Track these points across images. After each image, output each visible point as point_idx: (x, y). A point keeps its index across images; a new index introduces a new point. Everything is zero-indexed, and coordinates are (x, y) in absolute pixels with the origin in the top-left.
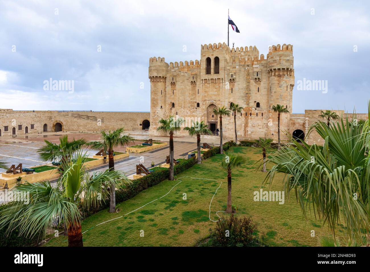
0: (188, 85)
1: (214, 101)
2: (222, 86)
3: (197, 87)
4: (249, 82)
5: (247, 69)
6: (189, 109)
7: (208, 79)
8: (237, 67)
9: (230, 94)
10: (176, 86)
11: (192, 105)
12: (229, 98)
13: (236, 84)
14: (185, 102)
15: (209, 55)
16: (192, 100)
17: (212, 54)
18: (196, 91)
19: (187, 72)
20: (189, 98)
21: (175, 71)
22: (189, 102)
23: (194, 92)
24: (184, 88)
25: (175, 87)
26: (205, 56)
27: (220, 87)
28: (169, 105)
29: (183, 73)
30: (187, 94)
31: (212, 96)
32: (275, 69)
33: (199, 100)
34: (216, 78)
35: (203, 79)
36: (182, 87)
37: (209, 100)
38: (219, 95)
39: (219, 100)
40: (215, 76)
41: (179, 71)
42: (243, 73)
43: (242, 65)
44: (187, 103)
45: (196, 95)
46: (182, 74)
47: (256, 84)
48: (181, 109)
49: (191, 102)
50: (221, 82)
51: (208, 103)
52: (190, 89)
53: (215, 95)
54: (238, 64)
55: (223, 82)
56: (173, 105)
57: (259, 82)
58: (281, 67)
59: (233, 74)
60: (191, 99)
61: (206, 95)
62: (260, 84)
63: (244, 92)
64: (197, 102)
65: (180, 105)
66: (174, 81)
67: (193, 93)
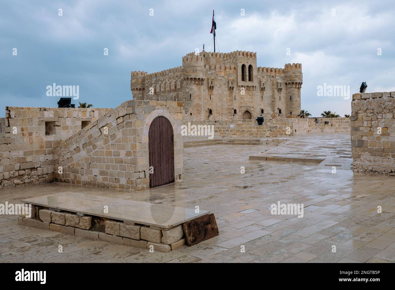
0: (225, 90)
1: (249, 108)
2: (255, 94)
3: (233, 93)
4: (274, 92)
5: (272, 79)
6: (227, 116)
7: (244, 86)
8: (265, 77)
9: (261, 101)
10: (214, 91)
11: (230, 111)
12: (261, 105)
13: (265, 92)
14: (222, 109)
15: (245, 62)
16: (229, 107)
17: (247, 61)
18: (233, 97)
19: (224, 77)
20: (227, 104)
21: (212, 74)
22: (227, 109)
23: (232, 98)
24: (221, 93)
25: (212, 92)
26: (241, 62)
27: (253, 94)
28: (206, 112)
29: (220, 77)
30: (225, 99)
31: (247, 103)
33: (236, 106)
35: (240, 86)
36: (219, 92)
37: (244, 107)
38: (252, 102)
39: (253, 107)
40: (250, 84)
41: (216, 75)
42: (270, 83)
43: (268, 76)
44: (225, 110)
45: (233, 101)
46: (219, 78)
47: (278, 94)
48: (219, 116)
49: (229, 108)
50: (254, 89)
51: (244, 109)
52: (227, 95)
53: (250, 102)
54: (265, 74)
55: (256, 89)
56: (210, 112)
57: (280, 92)
58: (299, 81)
59: (264, 83)
60: (229, 105)
61: (242, 101)
62: (281, 93)
63: (271, 100)
64: (235, 109)
65: (218, 112)
66: (213, 85)
67: (231, 99)
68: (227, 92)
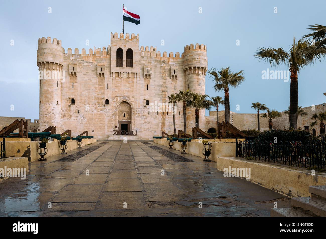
0: (93, 78)
1: (127, 98)
2: (136, 82)
3: (105, 81)
4: (165, 80)
5: (163, 65)
6: (95, 106)
7: (119, 72)
8: (153, 62)
9: (145, 91)
10: (77, 78)
11: (100, 101)
12: (145, 95)
13: (151, 80)
14: (89, 98)
15: (121, 45)
16: (99, 96)
17: (125, 45)
18: (104, 86)
19: (92, 62)
20: (95, 93)
21: (76, 60)
22: (95, 98)
23: (103, 87)
24: (88, 80)
25: (76, 79)
26: (116, 46)
27: (133, 82)
28: (67, 101)
29: (87, 62)
30: (92, 88)
31: (124, 92)
32: (194, 68)
33: (108, 95)
34: (130, 72)
35: (114, 72)
36: (85, 79)
37: (121, 97)
38: (133, 91)
39: (133, 97)
40: (129, 70)
41: (82, 60)
42: (159, 69)
43: (157, 61)
44: (93, 99)
45: (104, 90)
46: (85, 64)
47: (172, 82)
48: (84, 106)
49: (98, 98)
50: (135, 77)
51: (121, 100)
52: (96, 83)
53: (129, 91)
54: (153, 60)
55: (138, 77)
56: (73, 101)
57: (176, 80)
58: (200, 66)
59: (149, 69)
60: (98, 95)
61: (117, 90)
62: (176, 82)
63: (161, 89)
64: (106, 98)
65: (83, 101)
66: (75, 71)
67: (101, 88)
68: (96, 80)
